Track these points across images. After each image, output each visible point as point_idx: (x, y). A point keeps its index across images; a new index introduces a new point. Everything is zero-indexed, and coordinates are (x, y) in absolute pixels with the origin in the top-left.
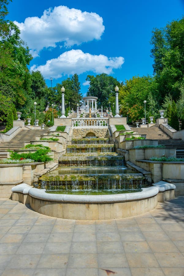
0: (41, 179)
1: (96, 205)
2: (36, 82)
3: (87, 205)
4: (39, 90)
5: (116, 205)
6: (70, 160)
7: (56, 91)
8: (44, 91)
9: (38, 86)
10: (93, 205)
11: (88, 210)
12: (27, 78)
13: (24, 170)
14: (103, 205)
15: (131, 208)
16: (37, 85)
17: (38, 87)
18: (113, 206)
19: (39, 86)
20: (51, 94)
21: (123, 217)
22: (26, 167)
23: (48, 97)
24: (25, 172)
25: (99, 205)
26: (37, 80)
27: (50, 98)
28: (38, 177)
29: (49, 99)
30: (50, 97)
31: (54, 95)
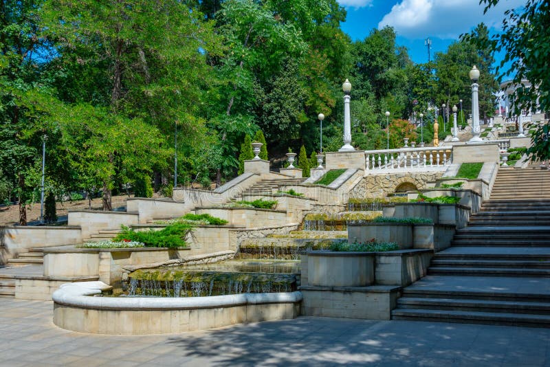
0: (132, 275)
1: (96, 311)
2: (373, 58)
3: (85, 310)
4: (380, 76)
5: (124, 314)
6: (260, 245)
7: (434, 72)
8: (392, 76)
9: (377, 67)
10: (92, 311)
11: (87, 318)
12: (338, 52)
13: (101, 259)
14: (105, 312)
15: (150, 321)
16: (374, 63)
17: (378, 69)
18: (119, 314)
19: (381, 65)
20: (420, 82)
21: (134, 332)
22: (104, 255)
23: (413, 88)
24: (103, 262)
25: (100, 311)
26: (375, 52)
27: (416, 92)
28: (128, 272)
29: (415, 94)
30: (417, 90)
31: (427, 84)
